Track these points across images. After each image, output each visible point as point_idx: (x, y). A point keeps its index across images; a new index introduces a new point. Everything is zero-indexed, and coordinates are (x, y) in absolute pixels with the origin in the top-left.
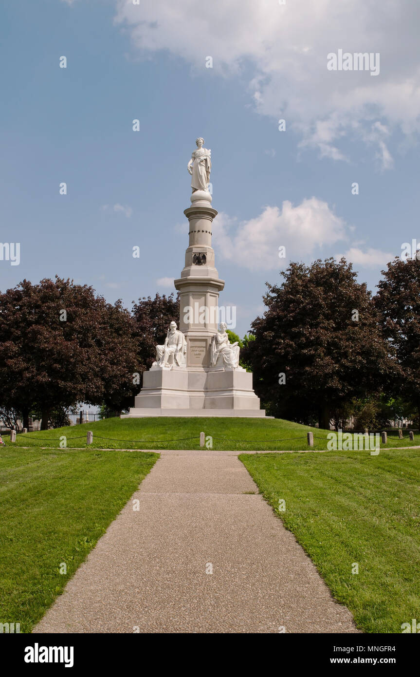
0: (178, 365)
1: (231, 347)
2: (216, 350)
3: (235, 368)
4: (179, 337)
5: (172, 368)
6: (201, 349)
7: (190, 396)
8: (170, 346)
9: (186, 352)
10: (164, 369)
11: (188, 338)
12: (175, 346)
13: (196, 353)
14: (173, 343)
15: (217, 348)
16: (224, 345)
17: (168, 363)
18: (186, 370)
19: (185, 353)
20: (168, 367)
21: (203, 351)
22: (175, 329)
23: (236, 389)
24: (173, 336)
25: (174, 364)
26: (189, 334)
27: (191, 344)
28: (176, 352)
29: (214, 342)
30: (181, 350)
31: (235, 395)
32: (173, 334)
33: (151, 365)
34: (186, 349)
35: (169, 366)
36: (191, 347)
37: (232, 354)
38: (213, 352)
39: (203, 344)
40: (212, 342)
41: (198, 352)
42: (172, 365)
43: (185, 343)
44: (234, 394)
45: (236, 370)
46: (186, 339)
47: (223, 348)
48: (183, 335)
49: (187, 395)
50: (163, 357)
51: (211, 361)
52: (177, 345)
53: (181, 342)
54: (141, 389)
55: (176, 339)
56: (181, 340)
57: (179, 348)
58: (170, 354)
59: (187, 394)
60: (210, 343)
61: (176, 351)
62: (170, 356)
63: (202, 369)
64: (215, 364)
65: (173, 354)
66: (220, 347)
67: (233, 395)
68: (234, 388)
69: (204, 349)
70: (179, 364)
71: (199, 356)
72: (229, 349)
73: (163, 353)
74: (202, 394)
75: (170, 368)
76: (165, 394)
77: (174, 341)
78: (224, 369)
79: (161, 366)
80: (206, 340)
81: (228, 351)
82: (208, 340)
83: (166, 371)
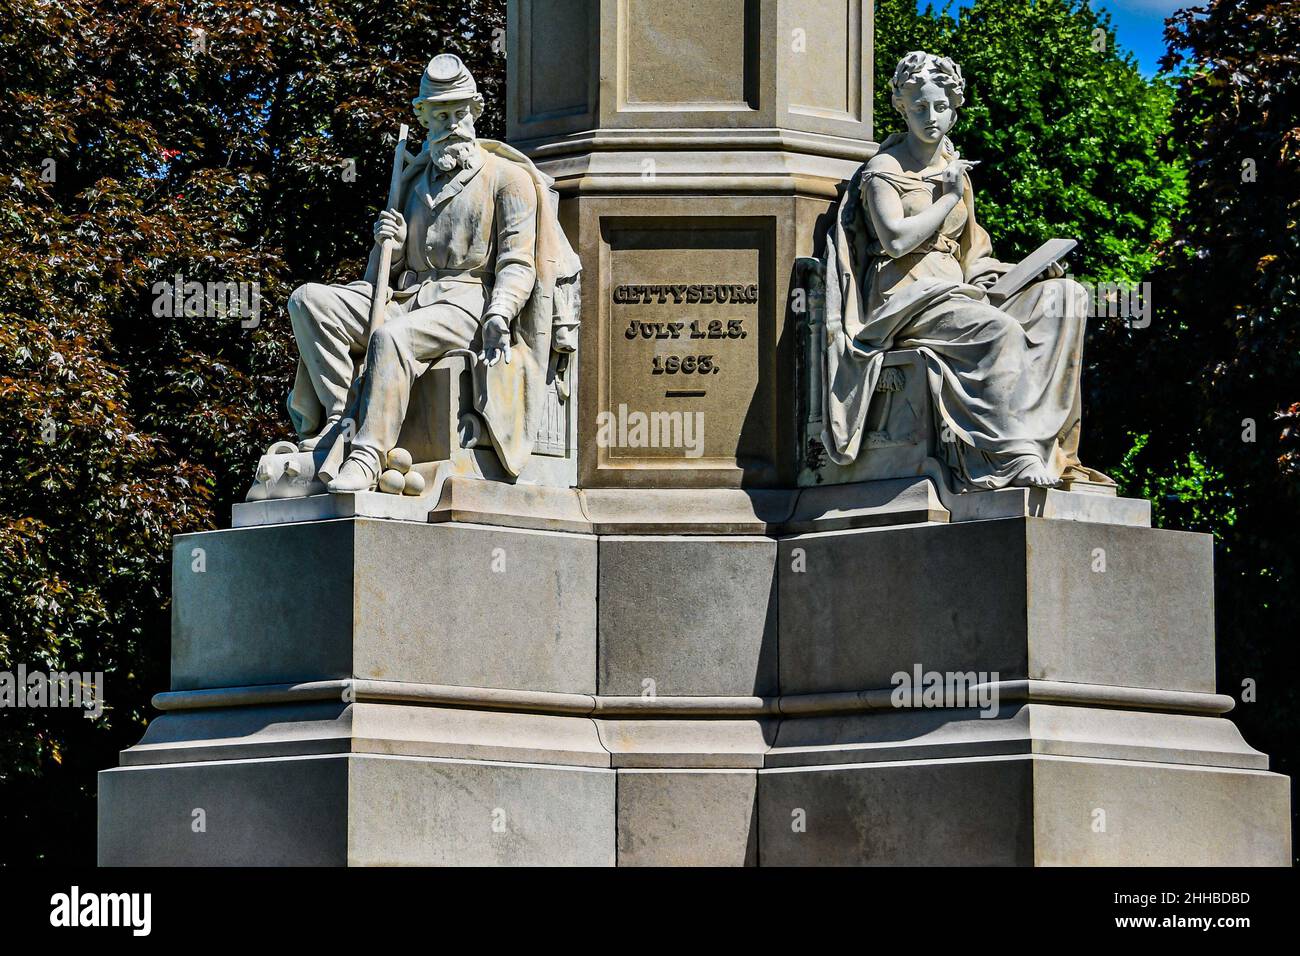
0: (495, 468)
1: (1002, 288)
2: (856, 327)
3: (1039, 492)
4: (499, 199)
5: (447, 491)
6: (708, 313)
7: (616, 761)
8: (427, 291)
9: (570, 339)
10: (369, 506)
11: (589, 210)
12: (466, 292)
13: (664, 349)
14: (443, 265)
15: (865, 311)
16: (935, 273)
17: (404, 455)
18: (580, 510)
19: (559, 359)
20: (410, 491)
21: (735, 331)
22: (465, 127)
23: (1051, 685)
24: (448, 190)
25: (461, 464)
26: (601, 170)
27: (613, 267)
28: (476, 346)
29: (841, 250)
30: (523, 320)
31: (1047, 746)
32: (445, 176)
33: (248, 477)
34: (569, 314)
35: (416, 476)
36: (624, 295)
37: (1010, 364)
38: (825, 339)
39: (739, 267)
40: (820, 250)
41: (683, 347)
42: (446, 470)
43: (565, 259)
44: (1037, 733)
45: (1056, 507)
46: (569, 219)
47: (927, 303)
48: (546, 180)
49: (593, 746)
50: (361, 390)
51: (812, 429)
52: (490, 280)
53: (520, 248)
54: (157, 700)
55: (473, 222)
56: (522, 223)
57: (505, 305)
58: (420, 368)
59: (588, 740)
60: (804, 250)
61: (486, 340)
62: (425, 390)
63: (733, 506)
64: (852, 452)
65: (454, 365)
66: (900, 297)
67: (1025, 746)
68: (1033, 685)
69: (748, 316)
70: (513, 459)
71: (693, 382)
72: (983, 311)
73: (357, 356)
74: (748, 741)
75: (429, 500)
76: (387, 745)
77: (457, 246)
78: (933, 503)
79: (340, 482)
80: (758, 234)
81: (976, 330)
82: (783, 226)
83: (386, 525)
